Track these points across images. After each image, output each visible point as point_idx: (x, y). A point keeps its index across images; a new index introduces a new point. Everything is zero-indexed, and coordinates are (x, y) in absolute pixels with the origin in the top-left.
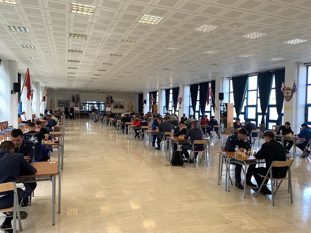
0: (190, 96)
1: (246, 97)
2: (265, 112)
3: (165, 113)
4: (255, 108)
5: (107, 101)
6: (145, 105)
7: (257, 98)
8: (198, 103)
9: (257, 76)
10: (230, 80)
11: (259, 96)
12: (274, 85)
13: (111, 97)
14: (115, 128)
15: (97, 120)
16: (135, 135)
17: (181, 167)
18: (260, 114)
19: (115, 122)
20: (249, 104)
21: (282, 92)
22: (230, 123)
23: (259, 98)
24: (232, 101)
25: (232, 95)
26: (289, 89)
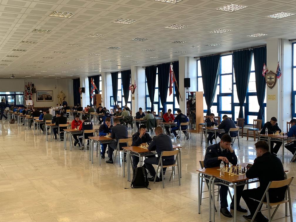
0: (146, 82)
1: (218, 83)
2: (243, 103)
3: (112, 105)
4: (230, 97)
5: (26, 91)
6: (83, 95)
7: (233, 84)
8: (157, 92)
9: (231, 56)
10: (197, 60)
11: (235, 82)
12: (253, 68)
13: (33, 85)
14: (42, 131)
15: (13, 120)
16: (74, 142)
17: (145, 189)
18: (237, 105)
19: (43, 124)
20: (223, 92)
21: (263, 76)
22: (200, 118)
23: (234, 84)
24: (201, 89)
25: (200, 80)
26: (272, 73)
